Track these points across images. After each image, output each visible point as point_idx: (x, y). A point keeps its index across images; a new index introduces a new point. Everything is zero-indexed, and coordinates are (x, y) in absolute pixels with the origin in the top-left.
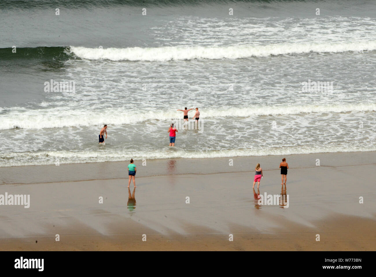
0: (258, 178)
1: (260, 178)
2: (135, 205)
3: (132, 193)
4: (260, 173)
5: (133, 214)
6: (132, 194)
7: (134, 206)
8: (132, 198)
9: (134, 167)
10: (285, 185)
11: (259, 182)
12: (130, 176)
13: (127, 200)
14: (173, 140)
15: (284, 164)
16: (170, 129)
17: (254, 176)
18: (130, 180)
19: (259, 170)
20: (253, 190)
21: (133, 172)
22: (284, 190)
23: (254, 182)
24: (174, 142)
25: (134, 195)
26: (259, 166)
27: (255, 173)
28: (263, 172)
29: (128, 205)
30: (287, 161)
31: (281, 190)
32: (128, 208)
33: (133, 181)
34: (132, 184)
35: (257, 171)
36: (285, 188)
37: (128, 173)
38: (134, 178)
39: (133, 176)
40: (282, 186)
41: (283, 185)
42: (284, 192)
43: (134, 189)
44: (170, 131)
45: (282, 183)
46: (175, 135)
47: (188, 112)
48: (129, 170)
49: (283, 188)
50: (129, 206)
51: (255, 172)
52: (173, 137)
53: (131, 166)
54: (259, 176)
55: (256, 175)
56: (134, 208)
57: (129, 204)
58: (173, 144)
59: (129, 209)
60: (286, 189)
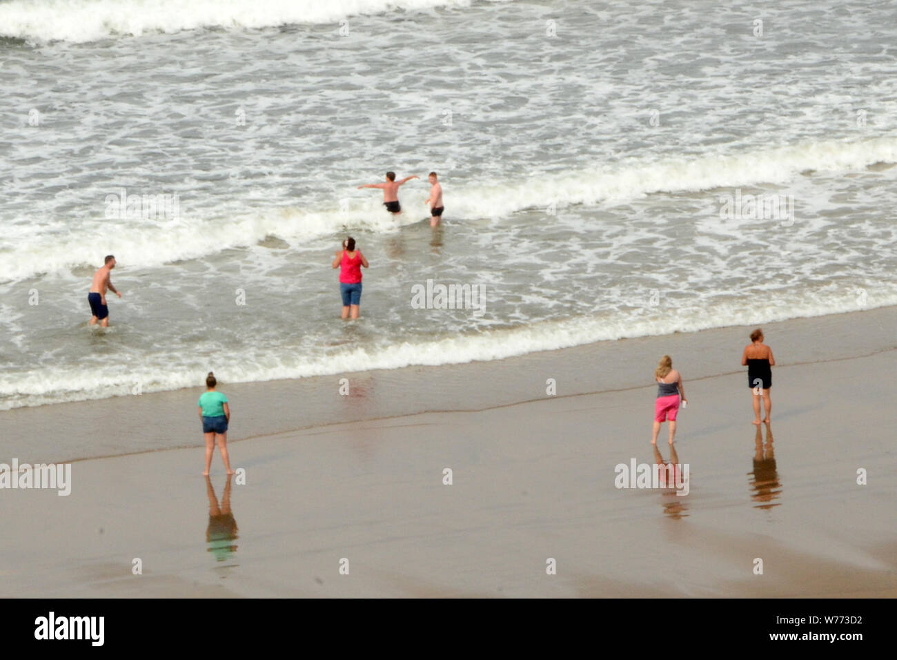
0: (668, 409)
1: (674, 407)
2: (235, 538)
3: (219, 495)
4: (672, 389)
5: (231, 569)
6: (220, 501)
7: (234, 543)
8: (224, 512)
9: (222, 404)
10: (768, 426)
11: (672, 423)
12: (209, 436)
13: (205, 523)
14: (351, 295)
15: (757, 351)
16: (342, 255)
17: (652, 400)
18: (208, 451)
19: (671, 378)
20: (652, 449)
21: (220, 420)
22: (765, 442)
23: (656, 424)
24: (357, 302)
25: (227, 503)
26: (668, 364)
27: (655, 390)
28: (684, 385)
29: (209, 540)
30: (768, 340)
31: (754, 445)
32: (210, 550)
33: (220, 452)
34: (218, 462)
35: (663, 381)
36: (770, 435)
37: (200, 426)
38: (225, 442)
39: (219, 437)
40: (755, 428)
41: (759, 426)
42: (765, 450)
43: (225, 479)
44: (341, 263)
45: (755, 420)
46: (359, 277)
47: (396, 188)
48: (204, 413)
49: (759, 436)
50: (212, 545)
51: (657, 387)
52: (353, 286)
53: (210, 399)
54: (670, 400)
55: (661, 398)
56: (232, 549)
57: (213, 537)
58: (354, 308)
59: (213, 555)
60: (772, 441)
